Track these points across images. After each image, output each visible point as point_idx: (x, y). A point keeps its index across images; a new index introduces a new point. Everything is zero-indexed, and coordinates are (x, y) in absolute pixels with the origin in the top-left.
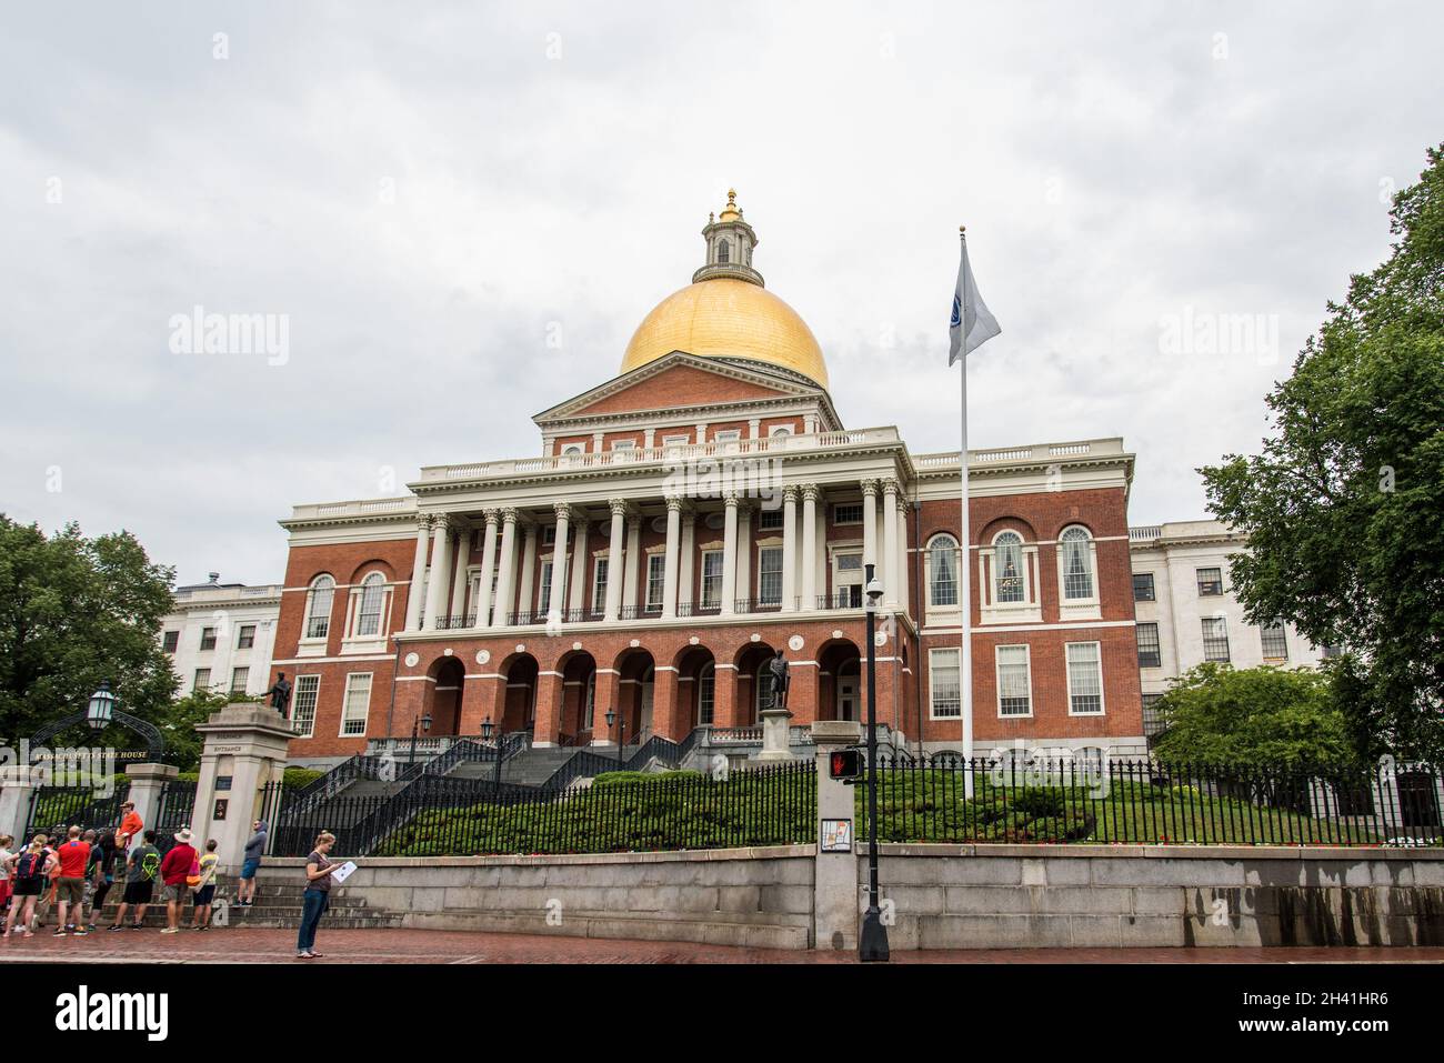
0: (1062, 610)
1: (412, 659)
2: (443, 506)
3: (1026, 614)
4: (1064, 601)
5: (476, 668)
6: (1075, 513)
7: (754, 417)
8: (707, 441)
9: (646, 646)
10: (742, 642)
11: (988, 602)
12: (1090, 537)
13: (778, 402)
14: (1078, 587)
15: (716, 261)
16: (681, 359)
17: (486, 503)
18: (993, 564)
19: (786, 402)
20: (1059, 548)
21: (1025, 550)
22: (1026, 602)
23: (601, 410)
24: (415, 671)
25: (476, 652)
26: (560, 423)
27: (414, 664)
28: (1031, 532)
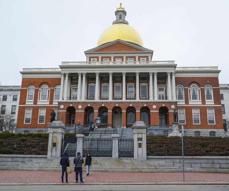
0: (206, 102)
1: (62, 107)
2: (68, 71)
3: (198, 102)
4: (206, 100)
5: (78, 109)
6: (208, 82)
7: (137, 56)
8: (126, 61)
9: (120, 106)
10: (142, 106)
11: (190, 100)
12: (211, 87)
13: (143, 53)
14: (209, 97)
15: (119, 19)
16: (119, 41)
17: (79, 71)
18: (191, 91)
19: (145, 53)
20: (205, 89)
21: (198, 89)
22: (198, 100)
23: (100, 51)
24: (63, 109)
25: (78, 106)
26: (91, 54)
27: (63, 108)
28: (199, 85)
